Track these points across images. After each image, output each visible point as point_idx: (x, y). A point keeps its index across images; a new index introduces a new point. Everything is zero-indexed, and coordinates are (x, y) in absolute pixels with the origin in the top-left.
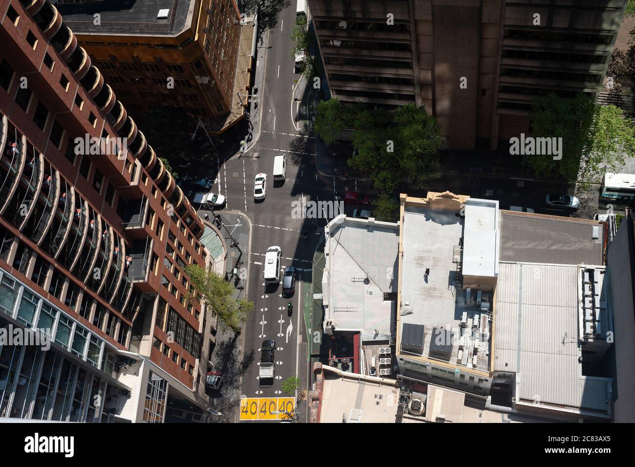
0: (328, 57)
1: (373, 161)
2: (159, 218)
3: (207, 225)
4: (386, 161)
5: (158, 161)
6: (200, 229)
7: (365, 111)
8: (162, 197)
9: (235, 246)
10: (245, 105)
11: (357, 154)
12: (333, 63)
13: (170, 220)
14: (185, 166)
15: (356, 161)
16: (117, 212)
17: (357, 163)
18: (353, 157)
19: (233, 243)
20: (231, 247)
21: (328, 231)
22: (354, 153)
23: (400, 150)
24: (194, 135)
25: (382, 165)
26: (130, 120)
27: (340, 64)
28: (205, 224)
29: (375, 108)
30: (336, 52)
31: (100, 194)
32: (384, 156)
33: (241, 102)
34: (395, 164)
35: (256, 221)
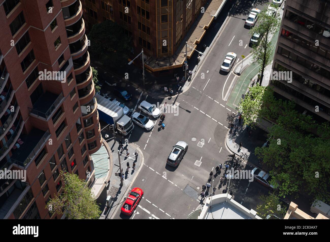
0: (282, 48)
1: (279, 160)
2: (65, 119)
3: (104, 145)
4: (291, 166)
5: (89, 70)
6: (96, 146)
7: (293, 111)
8: (77, 102)
9: (119, 176)
10: (188, 57)
11: (267, 146)
12: (284, 55)
13: (74, 125)
14: (110, 85)
15: (263, 153)
16: (31, 96)
17: (263, 154)
18: (263, 147)
19: (119, 172)
20: (116, 174)
21: (209, 203)
22: (265, 144)
23: (309, 162)
24: (132, 62)
25: (286, 167)
26: (82, 22)
27: (290, 59)
28: (103, 143)
29: (304, 113)
30: (292, 47)
31: (24, 73)
32: (291, 160)
33: (186, 52)
34: (298, 172)
35: (149, 162)
